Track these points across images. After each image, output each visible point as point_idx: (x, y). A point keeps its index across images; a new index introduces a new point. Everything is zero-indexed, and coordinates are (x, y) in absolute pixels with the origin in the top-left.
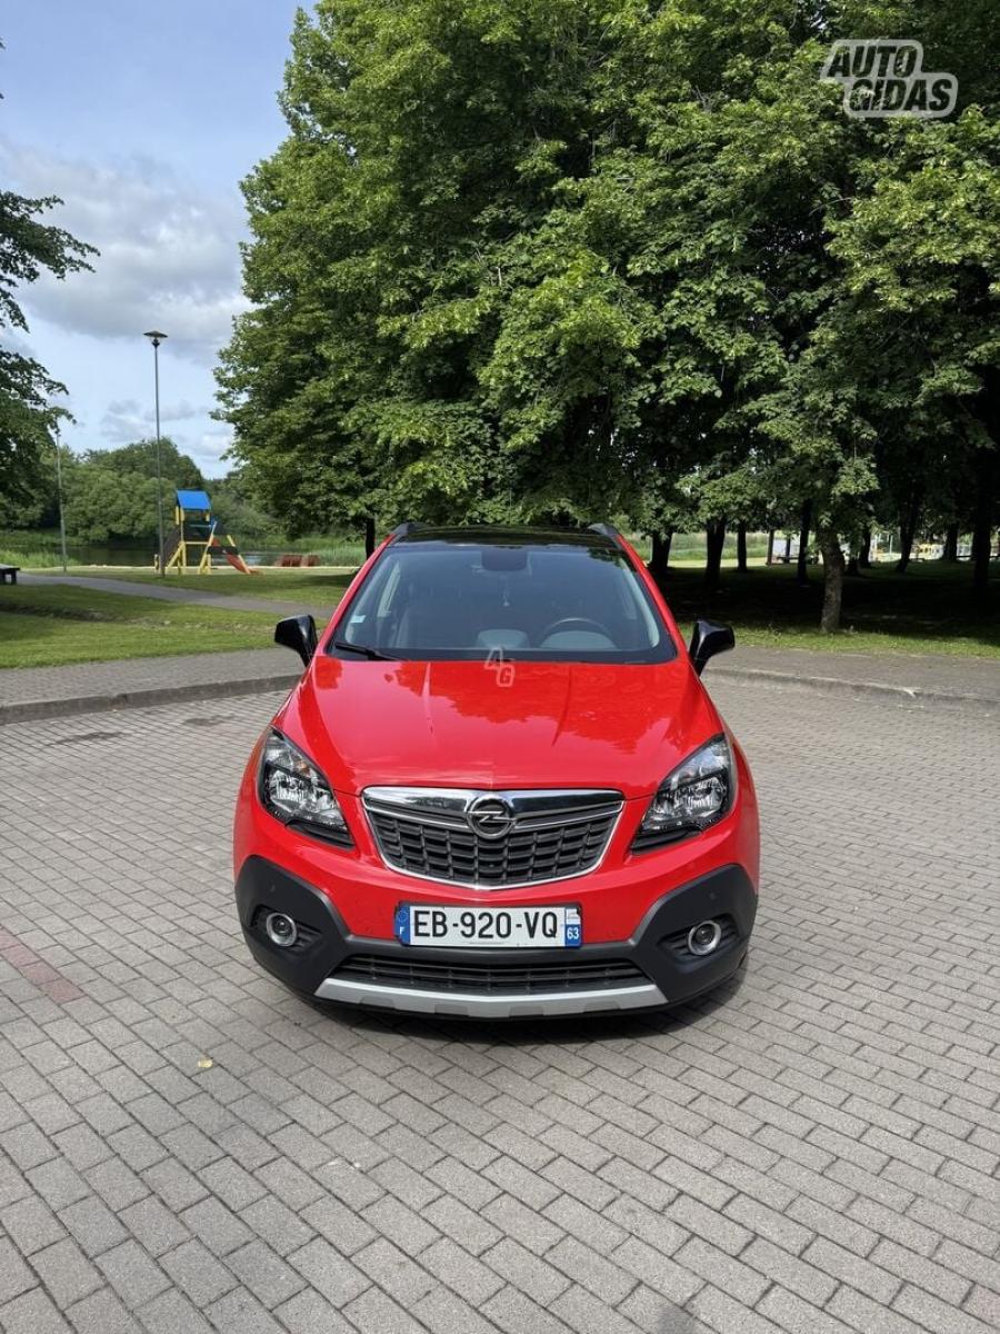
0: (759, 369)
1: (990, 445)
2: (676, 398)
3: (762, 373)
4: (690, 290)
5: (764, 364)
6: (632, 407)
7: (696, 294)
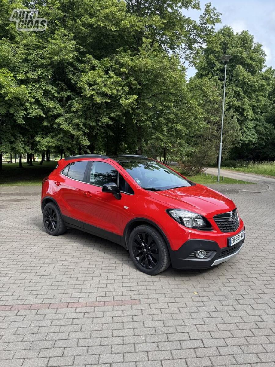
0: (56, 111)
1: (113, 135)
2: (34, 116)
3: (57, 112)
4: (34, 86)
5: (57, 110)
6: (21, 117)
7: (36, 87)
